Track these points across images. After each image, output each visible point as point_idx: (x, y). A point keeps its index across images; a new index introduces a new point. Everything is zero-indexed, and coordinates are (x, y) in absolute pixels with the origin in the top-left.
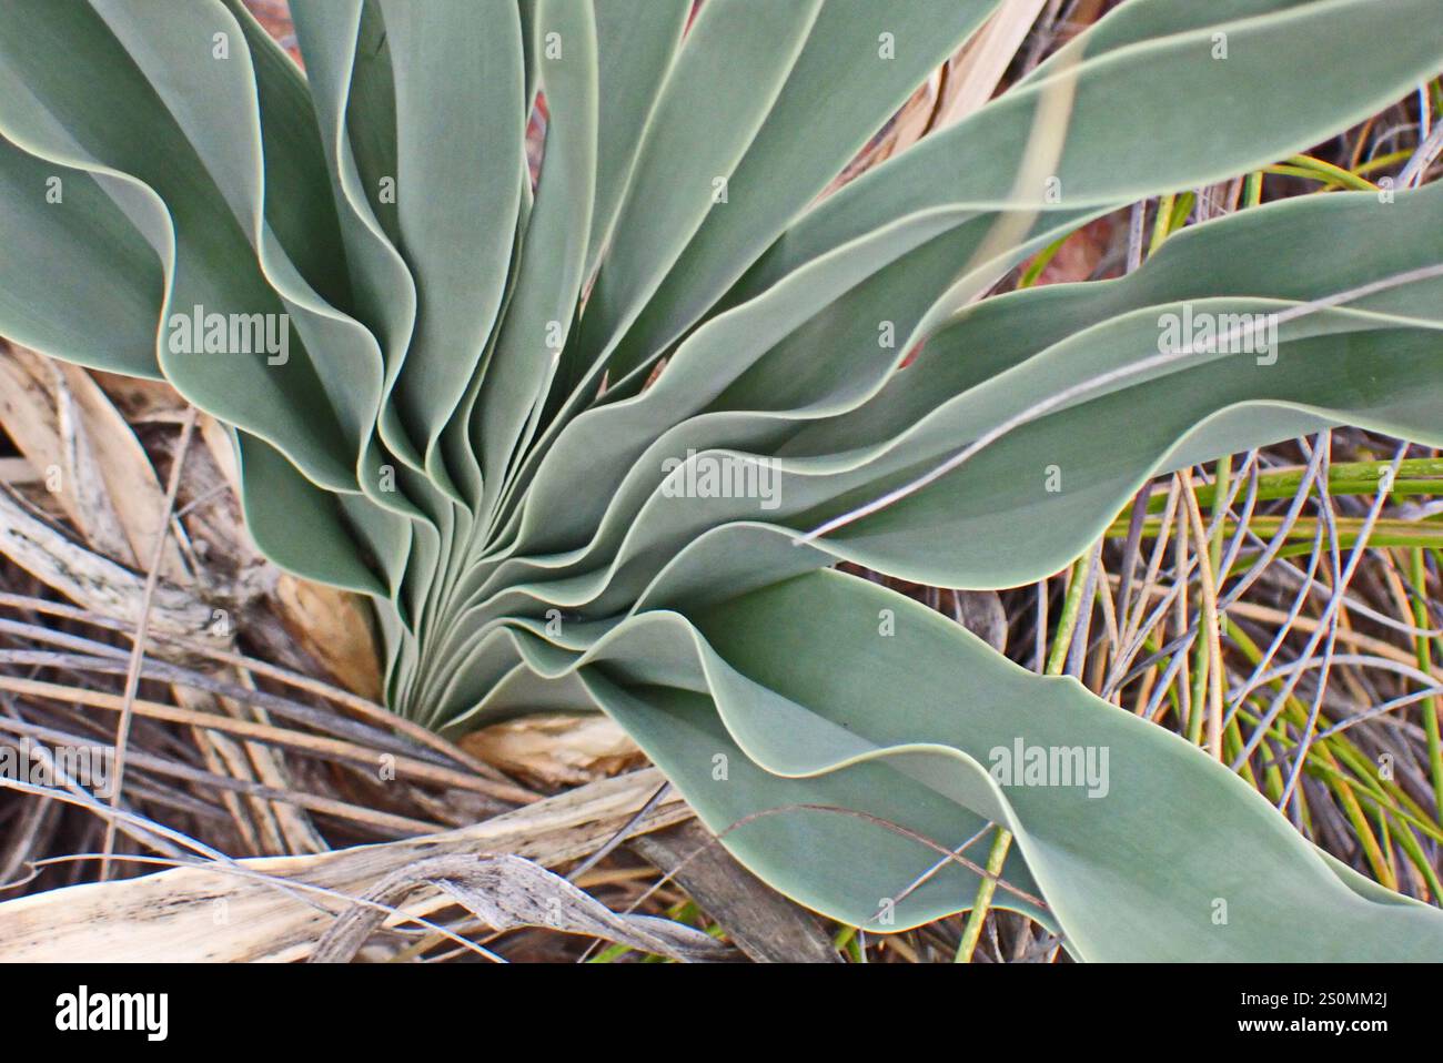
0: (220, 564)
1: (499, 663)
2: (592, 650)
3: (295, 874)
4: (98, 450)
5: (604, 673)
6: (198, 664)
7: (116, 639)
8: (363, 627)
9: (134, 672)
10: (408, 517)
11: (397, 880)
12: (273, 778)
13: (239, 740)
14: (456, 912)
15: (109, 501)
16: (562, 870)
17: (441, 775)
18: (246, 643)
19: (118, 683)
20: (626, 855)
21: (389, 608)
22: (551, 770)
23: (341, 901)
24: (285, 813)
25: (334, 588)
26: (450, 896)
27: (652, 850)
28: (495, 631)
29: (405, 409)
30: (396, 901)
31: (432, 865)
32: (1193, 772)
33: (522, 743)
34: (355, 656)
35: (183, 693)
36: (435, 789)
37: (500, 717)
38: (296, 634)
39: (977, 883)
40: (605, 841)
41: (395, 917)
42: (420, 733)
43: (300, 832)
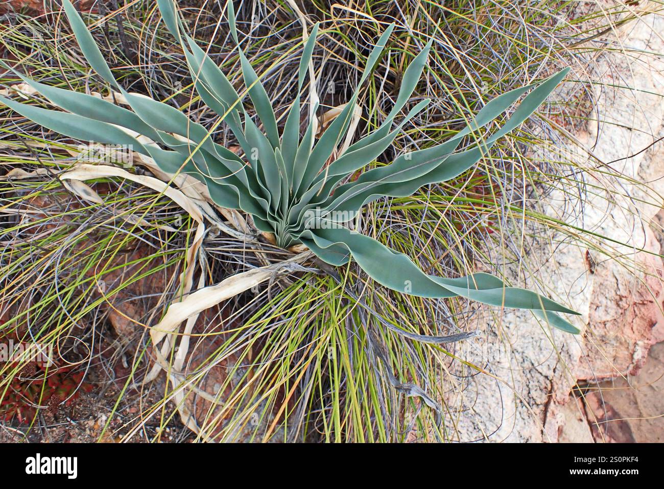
0: (254, 231)
1: (290, 239)
2: (300, 236)
3: (267, 269)
4: (238, 219)
5: (302, 238)
6: (253, 244)
7: (242, 242)
8: (274, 237)
9: (244, 245)
10: (275, 222)
11: (278, 268)
12: (265, 257)
13: (260, 253)
14: (286, 271)
15: (240, 225)
16: (300, 264)
17: (285, 254)
18: (260, 240)
19: (242, 248)
20: (309, 261)
21: (275, 233)
22: (298, 251)
23: (272, 271)
24: (267, 261)
25: (268, 232)
26: (285, 269)
27: (312, 260)
28: (289, 235)
29: (272, 208)
30: (279, 270)
31: (282, 265)
32: (372, 241)
33: (295, 248)
34: (273, 240)
35: (252, 248)
36: (286, 256)
37: (292, 246)
38: (265, 239)
39: (349, 259)
40: (305, 259)
41: (279, 272)
42: (281, 249)
43: (269, 263)
